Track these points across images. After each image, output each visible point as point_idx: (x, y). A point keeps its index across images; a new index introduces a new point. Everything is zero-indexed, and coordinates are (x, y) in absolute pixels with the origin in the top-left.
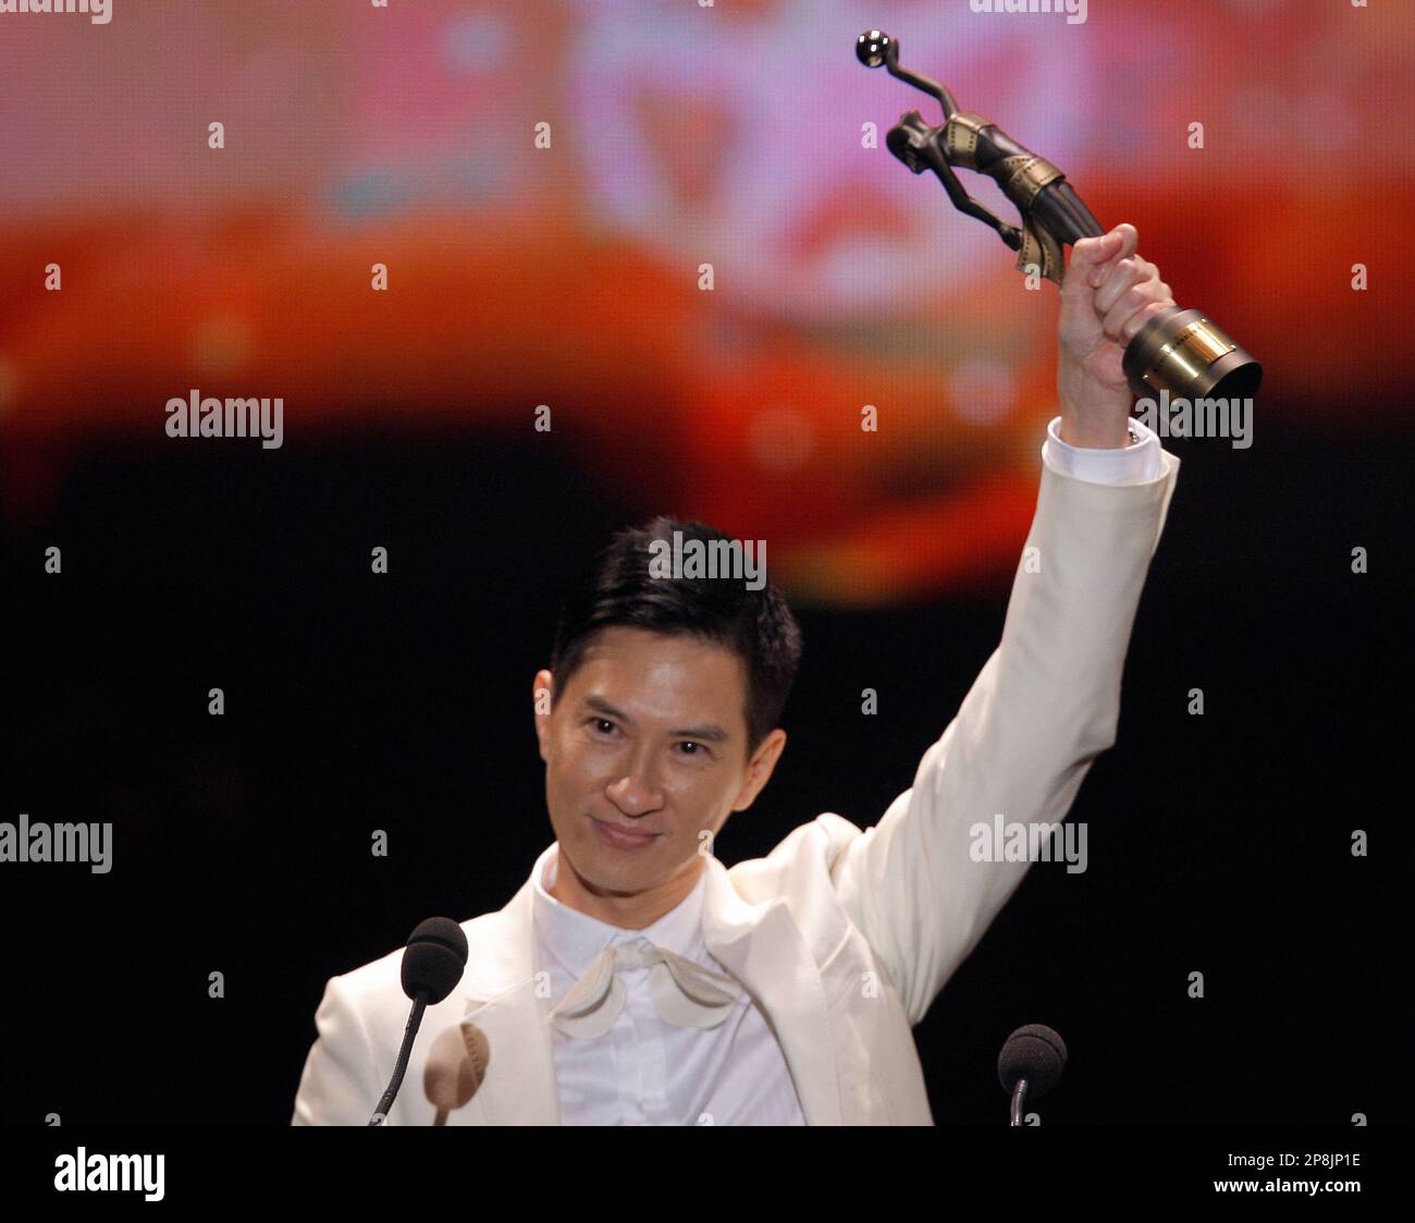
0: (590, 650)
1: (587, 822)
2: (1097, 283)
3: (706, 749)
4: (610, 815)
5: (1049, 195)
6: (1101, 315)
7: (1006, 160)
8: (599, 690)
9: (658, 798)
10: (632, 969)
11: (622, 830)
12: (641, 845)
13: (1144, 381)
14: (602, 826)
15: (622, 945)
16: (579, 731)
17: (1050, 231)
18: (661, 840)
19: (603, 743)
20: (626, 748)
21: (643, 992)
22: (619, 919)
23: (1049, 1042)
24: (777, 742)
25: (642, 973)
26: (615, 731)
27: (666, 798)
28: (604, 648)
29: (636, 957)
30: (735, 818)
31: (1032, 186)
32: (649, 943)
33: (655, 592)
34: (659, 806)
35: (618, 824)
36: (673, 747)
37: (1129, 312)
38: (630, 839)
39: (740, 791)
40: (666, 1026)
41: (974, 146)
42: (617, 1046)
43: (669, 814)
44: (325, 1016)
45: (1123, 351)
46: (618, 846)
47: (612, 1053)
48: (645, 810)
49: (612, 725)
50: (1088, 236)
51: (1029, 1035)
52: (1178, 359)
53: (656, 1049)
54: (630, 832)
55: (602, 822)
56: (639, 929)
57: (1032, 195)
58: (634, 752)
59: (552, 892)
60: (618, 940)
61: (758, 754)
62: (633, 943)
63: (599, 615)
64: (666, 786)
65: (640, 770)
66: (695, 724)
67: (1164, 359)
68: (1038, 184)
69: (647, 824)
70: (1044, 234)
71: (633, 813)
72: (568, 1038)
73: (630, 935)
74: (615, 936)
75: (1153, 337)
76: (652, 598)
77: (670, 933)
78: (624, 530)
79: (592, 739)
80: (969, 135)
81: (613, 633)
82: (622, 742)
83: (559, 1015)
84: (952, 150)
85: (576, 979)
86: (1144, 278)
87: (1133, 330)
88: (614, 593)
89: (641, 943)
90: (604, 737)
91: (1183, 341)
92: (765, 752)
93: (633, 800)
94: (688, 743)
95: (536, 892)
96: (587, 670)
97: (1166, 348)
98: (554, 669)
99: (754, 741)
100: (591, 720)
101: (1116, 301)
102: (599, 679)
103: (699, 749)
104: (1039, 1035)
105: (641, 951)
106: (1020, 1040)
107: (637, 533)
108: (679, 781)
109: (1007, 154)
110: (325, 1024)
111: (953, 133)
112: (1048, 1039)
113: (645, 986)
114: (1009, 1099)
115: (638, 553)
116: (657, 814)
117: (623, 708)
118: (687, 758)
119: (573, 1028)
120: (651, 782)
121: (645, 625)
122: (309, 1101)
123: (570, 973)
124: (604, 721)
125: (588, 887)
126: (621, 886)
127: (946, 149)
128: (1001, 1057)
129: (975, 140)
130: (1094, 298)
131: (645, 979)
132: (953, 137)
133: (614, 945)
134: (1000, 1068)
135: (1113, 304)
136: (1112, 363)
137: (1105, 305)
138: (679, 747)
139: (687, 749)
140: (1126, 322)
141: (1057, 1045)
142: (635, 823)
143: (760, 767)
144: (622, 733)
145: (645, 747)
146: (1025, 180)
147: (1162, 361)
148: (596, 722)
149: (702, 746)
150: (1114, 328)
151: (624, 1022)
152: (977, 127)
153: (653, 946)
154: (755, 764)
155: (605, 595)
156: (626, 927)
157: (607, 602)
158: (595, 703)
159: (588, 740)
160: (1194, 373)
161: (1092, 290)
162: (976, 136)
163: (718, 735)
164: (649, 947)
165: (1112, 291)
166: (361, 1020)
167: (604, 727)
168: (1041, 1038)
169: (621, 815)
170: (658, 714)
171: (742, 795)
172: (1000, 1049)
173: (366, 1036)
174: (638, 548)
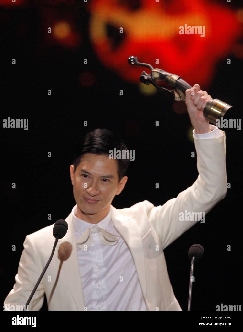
0: (82, 159)
1: (82, 198)
2: (193, 98)
3: (109, 180)
4: (87, 196)
5: (178, 82)
6: (196, 105)
7: (166, 77)
8: (84, 168)
9: (98, 192)
10: (95, 233)
11: (90, 199)
12: (95, 203)
13: (209, 117)
14: (86, 199)
15: (92, 227)
16: (80, 177)
17: (180, 90)
18: (99, 202)
19: (85, 180)
20: (90, 180)
21: (97, 238)
22: (91, 221)
23: (200, 248)
24: (126, 179)
25: (97, 234)
26: (88, 177)
27: (100, 192)
28: (84, 159)
29: (95, 230)
30: (116, 197)
31: (173, 81)
32: (98, 227)
33: (96, 145)
34: (98, 194)
35: (89, 198)
36: (101, 180)
37: (202, 103)
38: (92, 202)
39: (118, 190)
40: (103, 245)
41: (159, 76)
42: (92, 251)
43: (101, 196)
44: (26, 244)
45: (203, 112)
46: (90, 203)
47: (90, 252)
48: (96, 194)
49: (87, 176)
50: (188, 89)
51: (196, 246)
52: (215, 110)
53: (101, 251)
54: (92, 200)
55: (85, 198)
56: (96, 223)
57: (174, 83)
58: (92, 182)
59: (76, 216)
60: (91, 226)
61: (121, 182)
62: (95, 227)
63: (84, 150)
64: (100, 189)
65: (94, 185)
66: (106, 174)
67: (212, 111)
68: (175, 80)
69: (96, 198)
70: (179, 91)
71: (93, 195)
72: (80, 249)
73: (94, 225)
74: (90, 226)
75: (209, 107)
76: (96, 146)
77: (103, 224)
78: (89, 132)
79: (83, 179)
80: (157, 73)
81: (87, 155)
82: (90, 179)
83: (78, 244)
84: (154, 78)
85: (82, 235)
86: (203, 95)
87: (204, 107)
88: (87, 146)
89: (97, 227)
90: (86, 179)
91: (216, 106)
92: (123, 181)
93: (93, 192)
94: (104, 179)
95: (73, 216)
96: (81, 164)
97: (212, 109)
98: (74, 164)
99: (120, 179)
100: (82, 175)
101: (198, 101)
102: (84, 165)
103: (107, 180)
104: (198, 246)
105: (96, 228)
106: (193, 247)
107: (92, 133)
108: (103, 188)
109: (166, 75)
110: (25, 246)
111: (153, 74)
112: (200, 247)
113: (98, 237)
114: (191, 260)
115: (92, 137)
116: (98, 196)
117: (89, 171)
118: (105, 183)
119: (80, 246)
120: (97, 188)
121: (94, 152)
122: (22, 263)
123: (80, 234)
124: (85, 175)
125: (83, 213)
126: (90, 212)
127: (153, 78)
128: (189, 251)
129: (159, 74)
130: (193, 102)
131: (97, 235)
132: (154, 75)
133: (90, 227)
134: (189, 254)
135: (198, 102)
136: (201, 115)
137: (196, 103)
138: (102, 180)
139: (104, 180)
140: (202, 105)
141: (202, 248)
142: (93, 198)
143: (122, 185)
144: (90, 178)
145: (95, 180)
146: (172, 80)
147: (212, 112)
148: (83, 175)
149: (108, 179)
150: (200, 108)
151: (92, 245)
152: (159, 71)
153: (99, 228)
154: (121, 184)
155: (85, 146)
156: (93, 223)
157: (86, 148)
158: (83, 171)
159: (82, 179)
160: (219, 112)
161: (192, 101)
162: (159, 73)
163: (112, 177)
164: (98, 228)
165: (197, 100)
166: (33, 245)
167: (85, 176)
168: (198, 247)
169: (90, 196)
170: (97, 173)
171: (118, 191)
172: (189, 249)
173: (35, 248)
174: (92, 136)
